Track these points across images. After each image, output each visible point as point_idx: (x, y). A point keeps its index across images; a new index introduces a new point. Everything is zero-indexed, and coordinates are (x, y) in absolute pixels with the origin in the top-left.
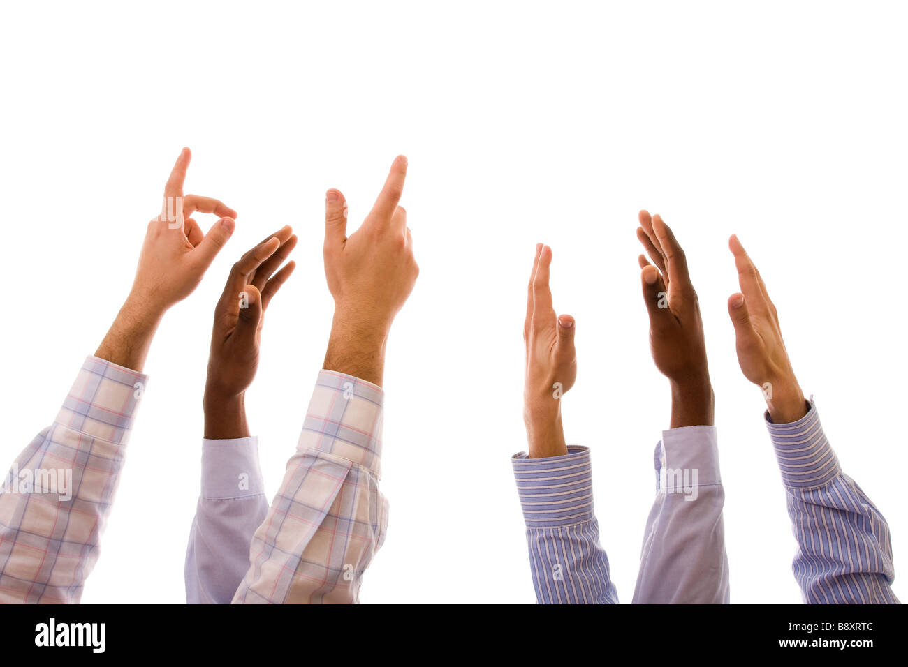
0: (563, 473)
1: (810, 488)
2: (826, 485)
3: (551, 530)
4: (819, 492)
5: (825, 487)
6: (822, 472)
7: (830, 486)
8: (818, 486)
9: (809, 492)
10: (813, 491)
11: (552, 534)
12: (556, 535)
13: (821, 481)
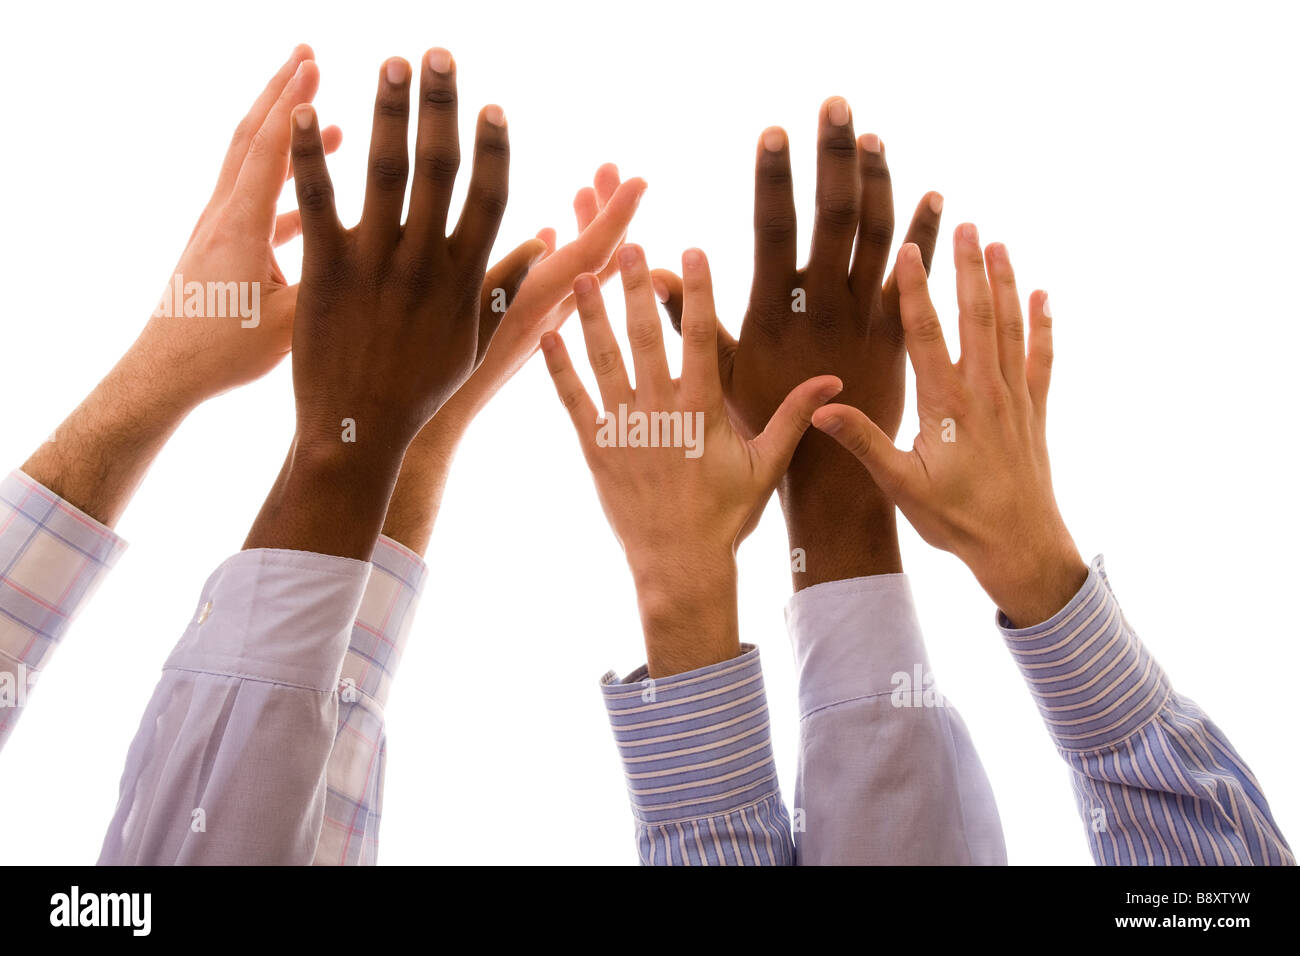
0: (721, 700)
1: (1096, 750)
2: (1128, 742)
3: (711, 821)
4: (1116, 755)
5: (1125, 746)
6: (1116, 716)
7: (1137, 742)
8: (1111, 745)
9: (1096, 757)
10: (1103, 755)
11: (713, 829)
12: (721, 828)
13: (1115, 735)
